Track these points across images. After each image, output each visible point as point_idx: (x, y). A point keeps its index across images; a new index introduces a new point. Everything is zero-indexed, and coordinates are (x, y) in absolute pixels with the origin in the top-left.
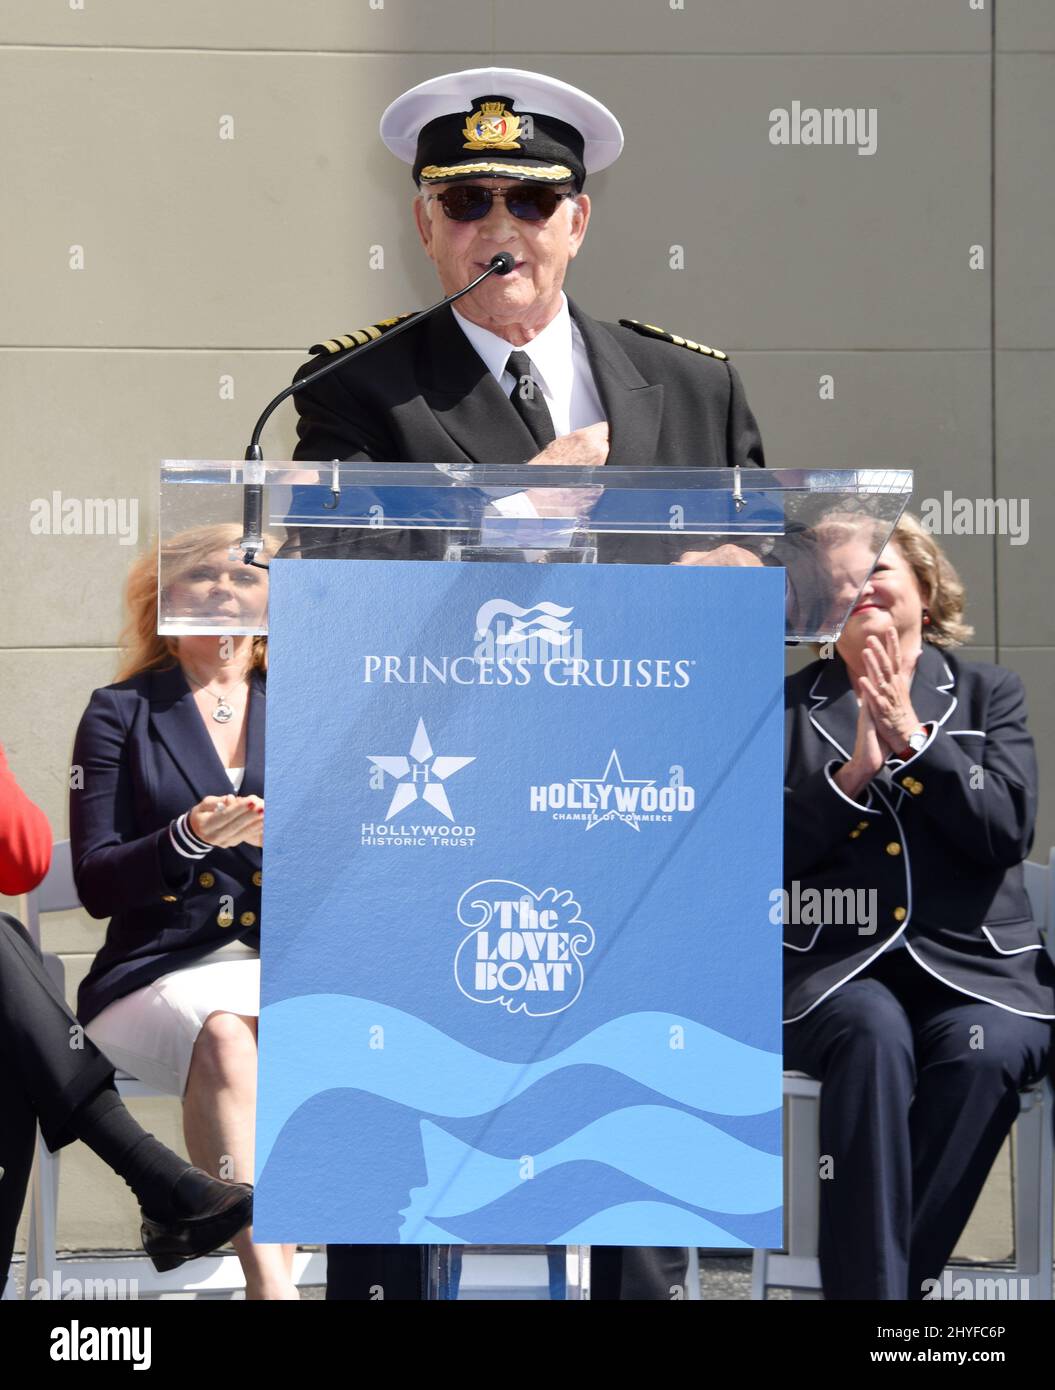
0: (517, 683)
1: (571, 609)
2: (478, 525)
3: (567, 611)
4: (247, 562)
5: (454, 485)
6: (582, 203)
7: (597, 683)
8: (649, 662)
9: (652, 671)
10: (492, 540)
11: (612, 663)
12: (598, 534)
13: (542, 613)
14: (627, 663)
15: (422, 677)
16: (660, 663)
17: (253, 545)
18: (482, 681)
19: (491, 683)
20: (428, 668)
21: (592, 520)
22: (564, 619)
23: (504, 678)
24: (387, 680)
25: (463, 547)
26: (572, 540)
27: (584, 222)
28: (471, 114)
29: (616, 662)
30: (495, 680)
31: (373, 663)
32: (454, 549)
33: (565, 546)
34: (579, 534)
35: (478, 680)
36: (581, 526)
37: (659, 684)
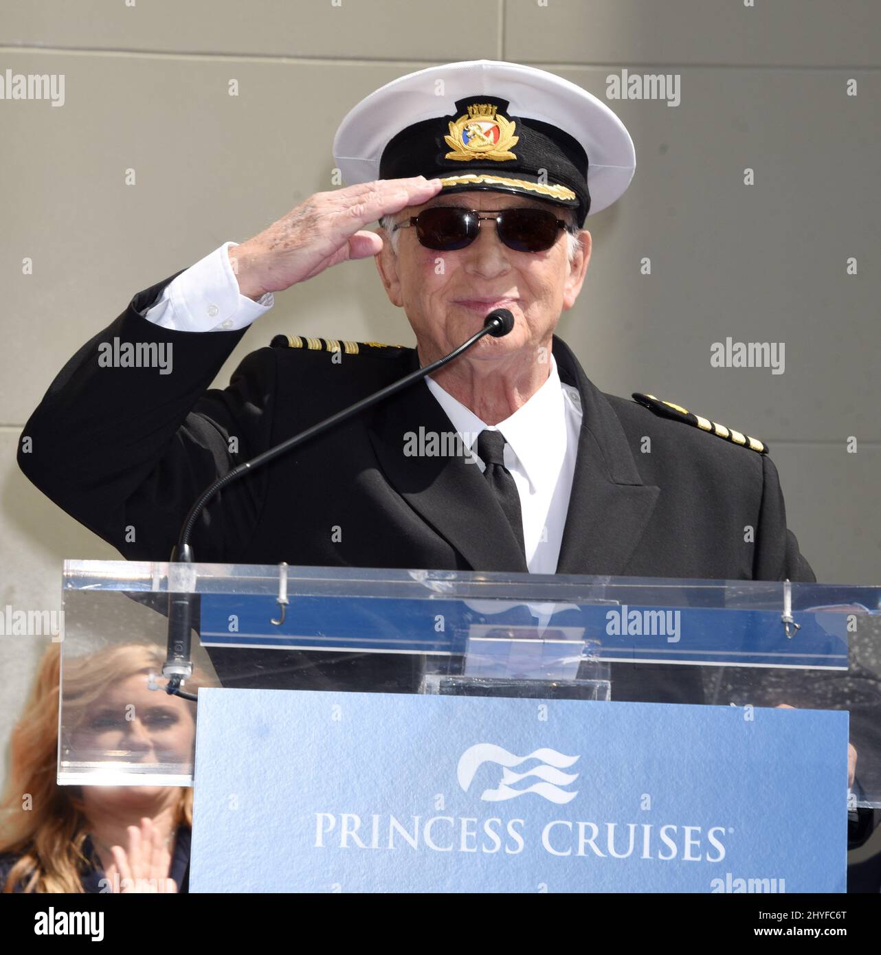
0: (508, 851)
1: (576, 758)
2: (462, 649)
3: (570, 761)
4: (170, 692)
5: (432, 597)
6: (582, 238)
7: (608, 853)
8: (675, 828)
9: (679, 839)
10: (480, 669)
11: (628, 829)
12: (612, 663)
13: (541, 763)
14: (647, 828)
15: (387, 841)
16: (688, 830)
17: (179, 671)
18: (464, 848)
19: (474, 850)
20: (395, 829)
21: (603, 646)
22: (568, 771)
23: (491, 845)
24: (344, 844)
25: (443, 677)
26: (580, 668)
27: (584, 265)
28: (454, 119)
29: (632, 827)
30: (480, 846)
31: (326, 822)
32: (431, 679)
33: (571, 678)
34: (588, 663)
35: (458, 846)
36: (591, 653)
37: (688, 856)
